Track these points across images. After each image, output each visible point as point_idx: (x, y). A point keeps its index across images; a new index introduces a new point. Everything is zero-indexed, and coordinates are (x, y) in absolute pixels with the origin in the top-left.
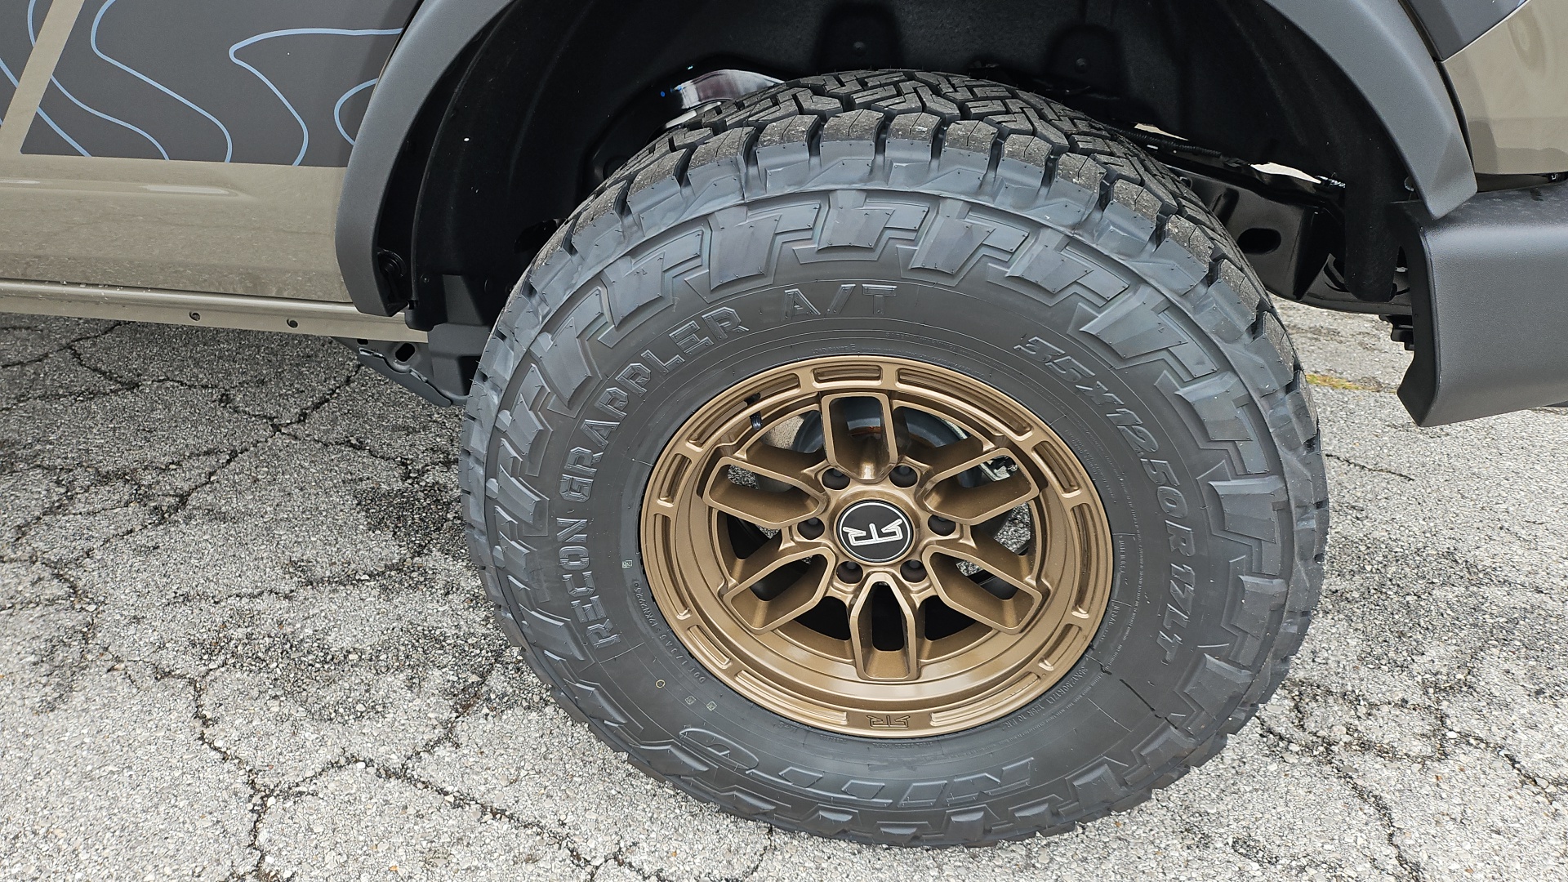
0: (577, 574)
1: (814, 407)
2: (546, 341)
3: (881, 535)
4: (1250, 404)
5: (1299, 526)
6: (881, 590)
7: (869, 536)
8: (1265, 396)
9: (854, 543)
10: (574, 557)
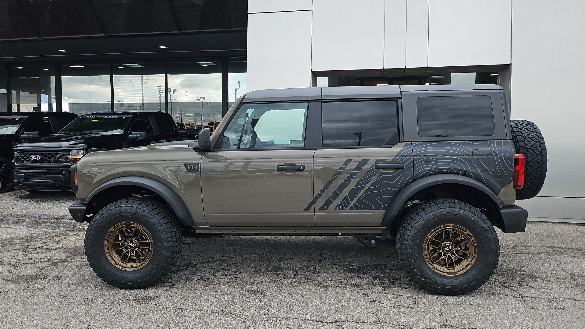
0: (416, 253)
1: (442, 232)
2: (416, 224)
3: (449, 248)
4: (488, 226)
5: (496, 240)
6: (449, 256)
7: (447, 249)
8: (490, 226)
9: (446, 250)
10: (416, 251)
